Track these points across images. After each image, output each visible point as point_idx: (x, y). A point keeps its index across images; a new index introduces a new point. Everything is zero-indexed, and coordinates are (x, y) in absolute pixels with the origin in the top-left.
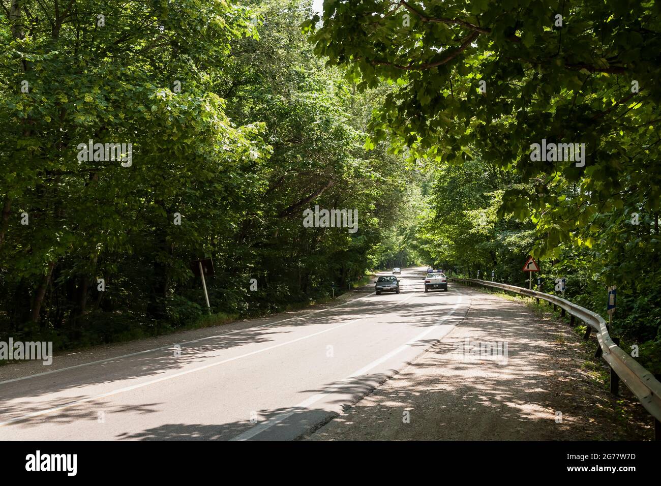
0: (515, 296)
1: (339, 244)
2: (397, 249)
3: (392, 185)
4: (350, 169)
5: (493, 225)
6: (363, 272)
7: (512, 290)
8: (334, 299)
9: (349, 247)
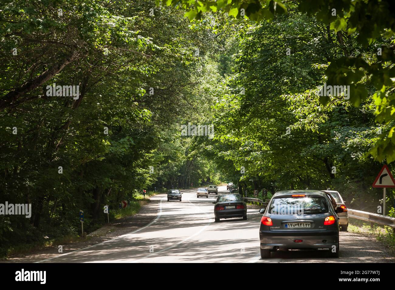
0: (361, 226)
1: (89, 151)
2: (182, 158)
3: (171, 57)
4: (105, 32)
5: (326, 117)
6: (130, 195)
7: (356, 217)
8: (84, 237)
9: (107, 154)
